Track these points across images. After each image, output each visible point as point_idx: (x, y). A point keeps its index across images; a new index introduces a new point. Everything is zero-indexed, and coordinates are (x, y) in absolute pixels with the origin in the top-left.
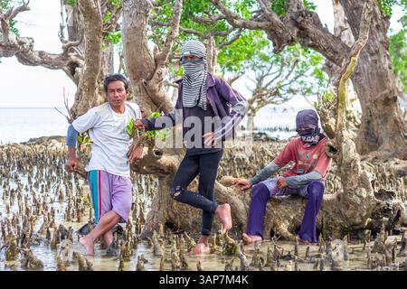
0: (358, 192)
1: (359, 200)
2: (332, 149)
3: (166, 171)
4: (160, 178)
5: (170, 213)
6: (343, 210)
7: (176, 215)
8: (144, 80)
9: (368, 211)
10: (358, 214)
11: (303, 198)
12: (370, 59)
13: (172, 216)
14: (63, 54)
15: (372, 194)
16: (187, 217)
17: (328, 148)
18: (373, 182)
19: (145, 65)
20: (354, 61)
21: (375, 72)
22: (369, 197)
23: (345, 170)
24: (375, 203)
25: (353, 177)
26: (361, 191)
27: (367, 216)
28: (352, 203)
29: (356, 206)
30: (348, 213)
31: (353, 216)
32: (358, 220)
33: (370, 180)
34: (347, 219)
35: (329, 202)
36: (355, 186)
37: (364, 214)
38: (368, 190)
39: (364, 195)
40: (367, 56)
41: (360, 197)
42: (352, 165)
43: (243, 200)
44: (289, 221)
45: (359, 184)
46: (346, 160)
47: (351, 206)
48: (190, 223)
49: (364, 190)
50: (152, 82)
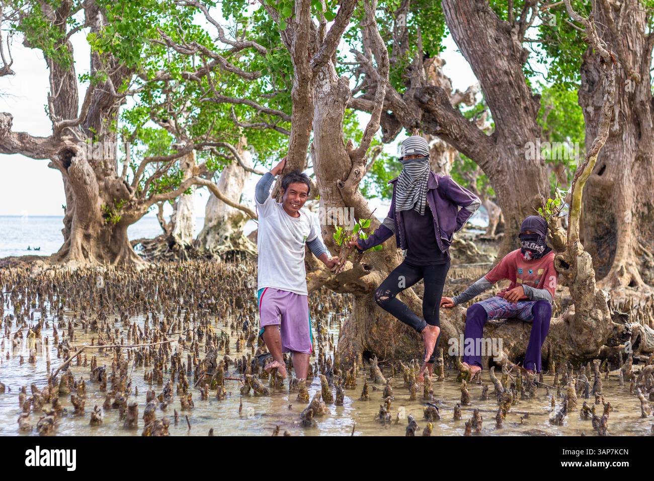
0: (593, 314)
1: (594, 323)
2: (563, 264)
3: (367, 289)
4: (357, 298)
5: (369, 340)
6: (574, 336)
7: (375, 342)
8: (338, 181)
9: (604, 336)
10: (593, 339)
11: (524, 322)
12: (516, 153)
13: (372, 344)
14: (53, 138)
15: (609, 317)
16: (389, 343)
17: (558, 262)
18: (609, 302)
19: (340, 162)
20: (593, 161)
21: (522, 169)
22: (606, 320)
23: (579, 289)
24: (612, 327)
25: (588, 296)
26: (596, 314)
27: (602, 343)
28: (586, 326)
29: (591, 330)
30: (581, 339)
31: (587, 342)
32: (592, 347)
33: (607, 300)
34: (579, 346)
35: (557, 326)
36: (590, 307)
37: (600, 340)
38: (604, 311)
39: (600, 318)
40: (512, 149)
41: (596, 319)
42: (588, 282)
43: (454, 324)
44: (509, 349)
45: (594, 305)
46: (581, 276)
47: (585, 331)
48: (393, 352)
49: (599, 311)
50: (348, 183)
